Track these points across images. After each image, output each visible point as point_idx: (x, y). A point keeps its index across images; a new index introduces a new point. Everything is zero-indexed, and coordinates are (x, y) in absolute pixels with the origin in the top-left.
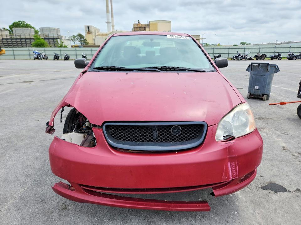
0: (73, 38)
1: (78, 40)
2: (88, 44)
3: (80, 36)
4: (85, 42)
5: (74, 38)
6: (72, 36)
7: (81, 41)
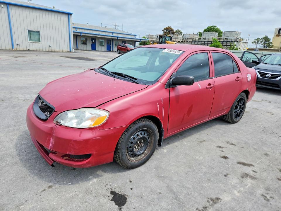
0: (256, 41)
1: (262, 43)
2: (271, 47)
3: (266, 39)
4: (269, 46)
5: (258, 41)
6: (257, 39)
7: (265, 44)
